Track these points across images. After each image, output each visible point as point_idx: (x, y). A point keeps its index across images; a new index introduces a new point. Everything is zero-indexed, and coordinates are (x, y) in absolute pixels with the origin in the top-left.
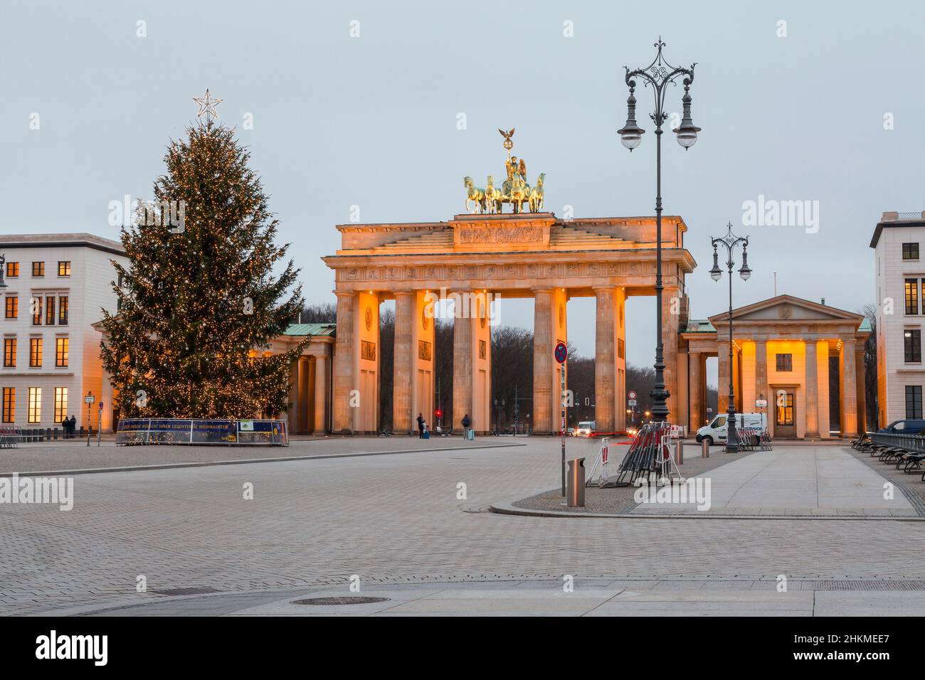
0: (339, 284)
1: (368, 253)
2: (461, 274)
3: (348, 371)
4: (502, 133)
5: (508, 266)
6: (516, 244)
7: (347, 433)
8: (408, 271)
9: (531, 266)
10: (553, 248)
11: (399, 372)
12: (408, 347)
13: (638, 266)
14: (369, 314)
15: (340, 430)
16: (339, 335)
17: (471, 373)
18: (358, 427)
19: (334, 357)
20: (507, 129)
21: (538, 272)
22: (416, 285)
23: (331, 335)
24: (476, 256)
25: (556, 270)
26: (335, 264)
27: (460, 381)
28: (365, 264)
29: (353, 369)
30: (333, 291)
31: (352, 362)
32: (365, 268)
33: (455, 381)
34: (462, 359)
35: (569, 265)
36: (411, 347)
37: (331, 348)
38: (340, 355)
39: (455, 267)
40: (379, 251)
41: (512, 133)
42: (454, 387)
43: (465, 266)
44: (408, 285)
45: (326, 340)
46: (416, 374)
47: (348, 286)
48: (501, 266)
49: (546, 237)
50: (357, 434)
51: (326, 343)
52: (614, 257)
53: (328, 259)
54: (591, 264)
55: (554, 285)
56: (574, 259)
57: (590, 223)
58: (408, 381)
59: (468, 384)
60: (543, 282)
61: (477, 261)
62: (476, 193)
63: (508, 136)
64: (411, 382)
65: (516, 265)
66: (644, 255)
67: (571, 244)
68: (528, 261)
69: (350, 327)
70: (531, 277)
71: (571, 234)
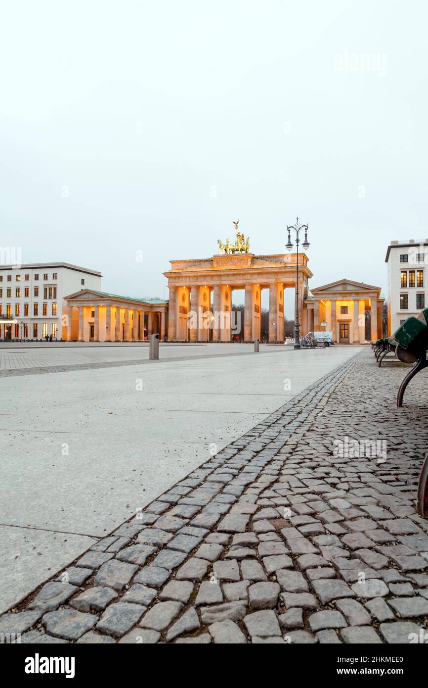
0: (169, 283)
1: (180, 271)
4: (234, 223)
5: (234, 275)
6: (237, 266)
8: (196, 278)
9: (243, 274)
10: (252, 267)
12: (196, 308)
13: (286, 274)
15: (170, 340)
16: (170, 304)
19: (168, 312)
20: (236, 221)
21: (246, 277)
22: (199, 283)
23: (167, 304)
24: (222, 271)
25: (253, 276)
26: (168, 276)
28: (179, 275)
29: (176, 317)
30: (167, 286)
31: (175, 314)
32: (179, 277)
35: (258, 274)
37: (167, 309)
38: (170, 311)
39: (214, 275)
40: (185, 270)
41: (238, 222)
43: (217, 275)
44: (196, 283)
47: (173, 284)
48: (231, 275)
49: (249, 263)
51: (165, 307)
52: (276, 270)
53: (165, 274)
54: (267, 273)
55: (254, 282)
56: (260, 271)
57: (268, 257)
60: (248, 281)
61: (222, 273)
62: (223, 246)
63: (236, 224)
65: (237, 274)
67: (259, 265)
68: (242, 272)
69: (174, 300)
70: (243, 279)
71: (259, 261)
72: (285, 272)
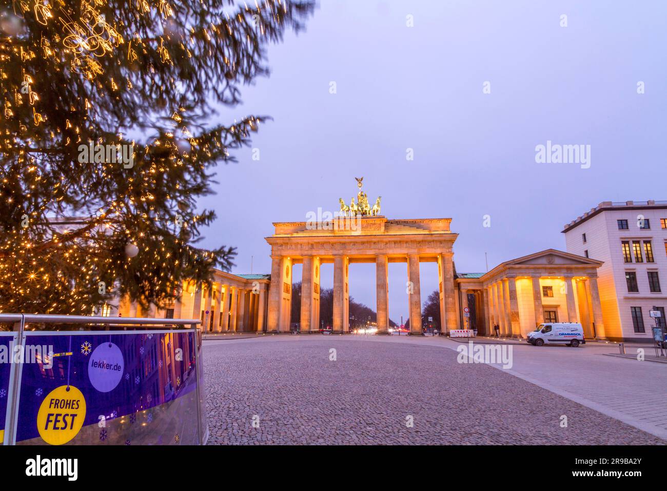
0: (273, 252)
1: (289, 236)
2: (337, 246)
3: (277, 298)
4: (357, 179)
5: (363, 243)
6: (366, 232)
7: (276, 332)
8: (310, 245)
9: (375, 243)
10: (386, 234)
11: (304, 299)
12: (309, 285)
13: (432, 243)
14: (287, 269)
15: (271, 330)
16: (272, 279)
17: (343, 300)
18: (281, 329)
19: (269, 291)
20: (359, 177)
21: (378, 246)
22: (314, 252)
23: (268, 279)
24: (346, 237)
25: (388, 245)
26: (272, 242)
27: (337, 303)
28: (287, 241)
29: (279, 298)
30: (270, 256)
31: (279, 293)
32: (287, 243)
33: (334, 304)
34: (339, 292)
35: (395, 242)
36: (310, 285)
37: (268, 287)
38: (273, 289)
39: (335, 243)
40: (295, 235)
41: (362, 179)
42: (334, 307)
43: (340, 243)
44: (309, 253)
45: (265, 282)
46: (313, 301)
47: (278, 253)
48: (359, 243)
49: (383, 228)
50: (280, 333)
51: (265, 283)
52: (420, 238)
53: (268, 239)
54: (407, 242)
55: (387, 252)
56: (398, 239)
57: (405, 222)
58: (309, 304)
59: (341, 305)
60: (381, 251)
61: (347, 240)
62: (345, 206)
63: (359, 180)
64: (310, 304)
65: (368, 242)
66: (435, 237)
67: (395, 231)
68: (374, 240)
69: (279, 275)
70: (375, 249)
71: (394, 227)
72: (430, 242)
